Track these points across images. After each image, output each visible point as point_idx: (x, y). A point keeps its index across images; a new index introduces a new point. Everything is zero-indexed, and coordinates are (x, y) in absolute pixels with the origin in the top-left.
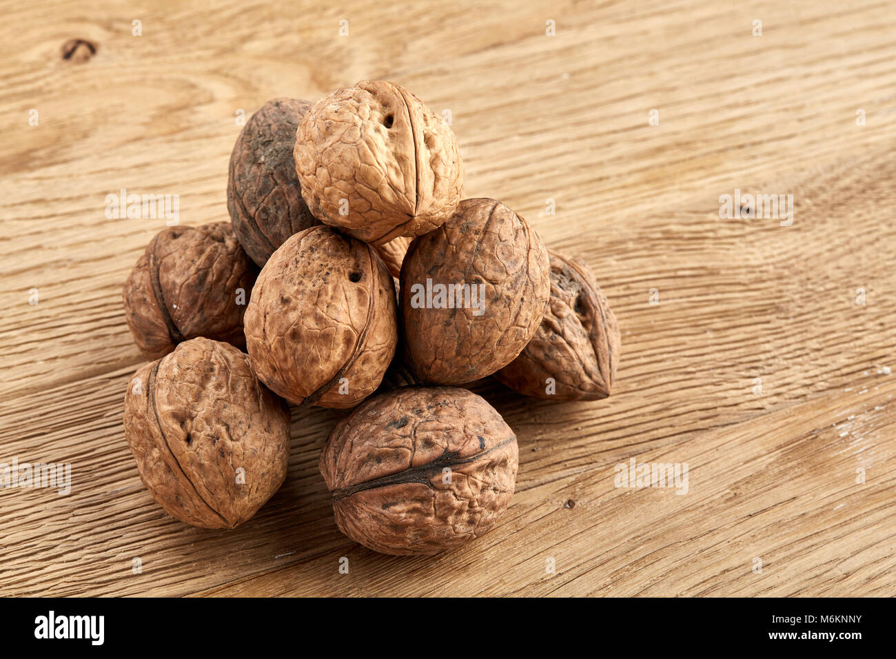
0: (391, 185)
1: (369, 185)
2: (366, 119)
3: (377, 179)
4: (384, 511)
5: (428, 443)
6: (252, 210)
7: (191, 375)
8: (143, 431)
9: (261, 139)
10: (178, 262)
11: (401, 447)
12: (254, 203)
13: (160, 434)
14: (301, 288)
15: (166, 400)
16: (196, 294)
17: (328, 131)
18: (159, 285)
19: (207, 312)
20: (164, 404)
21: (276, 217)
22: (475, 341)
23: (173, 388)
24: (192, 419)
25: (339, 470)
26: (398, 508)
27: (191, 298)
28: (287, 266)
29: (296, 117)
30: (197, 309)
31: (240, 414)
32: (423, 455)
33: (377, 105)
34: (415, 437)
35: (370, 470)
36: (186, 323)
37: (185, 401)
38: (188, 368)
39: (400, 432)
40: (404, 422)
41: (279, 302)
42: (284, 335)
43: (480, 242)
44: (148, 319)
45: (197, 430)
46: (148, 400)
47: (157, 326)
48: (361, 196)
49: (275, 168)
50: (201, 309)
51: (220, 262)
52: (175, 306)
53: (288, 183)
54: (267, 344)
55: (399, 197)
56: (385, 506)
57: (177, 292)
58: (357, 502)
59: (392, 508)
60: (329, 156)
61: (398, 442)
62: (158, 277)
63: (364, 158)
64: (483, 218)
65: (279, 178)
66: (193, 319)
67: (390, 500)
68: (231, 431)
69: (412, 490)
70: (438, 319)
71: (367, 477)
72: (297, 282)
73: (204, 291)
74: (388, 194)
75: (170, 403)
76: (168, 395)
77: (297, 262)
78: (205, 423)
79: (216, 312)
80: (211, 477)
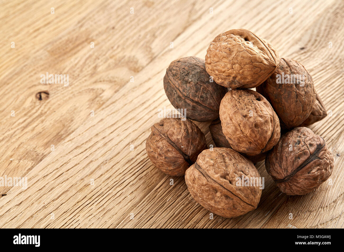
0: (265, 58)
1: (258, 62)
2: (241, 42)
3: (260, 59)
4: (309, 175)
5: (311, 145)
6: (196, 99)
7: (219, 160)
8: (209, 189)
9: (184, 74)
10: (175, 131)
11: (304, 150)
12: (196, 96)
13: (220, 186)
14: (248, 109)
15: (214, 173)
16: (188, 139)
17: (230, 51)
18: (172, 142)
19: (194, 144)
20: (215, 175)
21: (207, 97)
22: (307, 103)
23: (215, 168)
24: (228, 175)
25: (284, 169)
26: (313, 171)
27: (187, 141)
28: (236, 105)
29: (191, 62)
30: (190, 144)
31: (243, 165)
32: (312, 149)
33: (239, 36)
34: (306, 145)
35: (298, 163)
36: (189, 151)
37: (223, 170)
38: (217, 159)
39: (300, 145)
40: (299, 142)
41: (243, 118)
42: (252, 128)
43: (291, 70)
44: (173, 157)
45: (232, 178)
46: (205, 177)
47: (178, 158)
48: (256, 67)
49: (198, 80)
50: (192, 144)
51: (189, 125)
52: (182, 147)
53: (205, 84)
54: (245, 135)
55: (269, 62)
56: (309, 173)
57: (181, 141)
58: (297, 176)
59: (312, 172)
60: (236, 59)
61: (303, 148)
62: (170, 140)
63: (251, 53)
64: (284, 63)
65: (201, 83)
66: (190, 148)
67: (310, 170)
68: (245, 172)
69: (315, 163)
70: (292, 101)
71: (298, 166)
72: (245, 108)
73: (190, 137)
74: (266, 62)
75: (217, 173)
76: (214, 171)
77: (240, 102)
78: (234, 174)
79: (197, 142)
80: (245, 192)
